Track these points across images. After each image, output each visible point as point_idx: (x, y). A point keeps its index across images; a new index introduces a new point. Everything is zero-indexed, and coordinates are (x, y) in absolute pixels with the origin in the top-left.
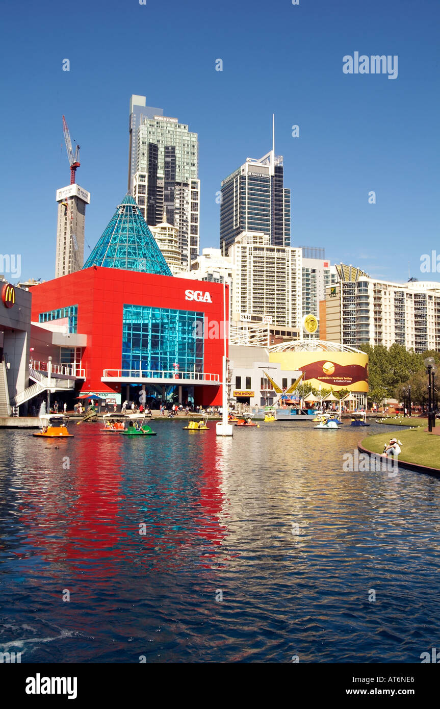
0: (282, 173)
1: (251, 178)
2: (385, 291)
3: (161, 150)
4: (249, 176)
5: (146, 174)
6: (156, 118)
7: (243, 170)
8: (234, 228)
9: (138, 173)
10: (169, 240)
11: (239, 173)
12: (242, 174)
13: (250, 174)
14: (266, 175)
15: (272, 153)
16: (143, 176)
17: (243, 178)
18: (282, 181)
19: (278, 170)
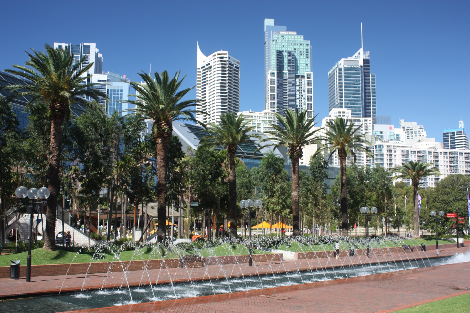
0: (369, 63)
1: (346, 69)
2: (395, 150)
3: (285, 54)
4: (344, 68)
5: (276, 72)
6: (281, 33)
7: (341, 64)
8: (336, 104)
9: (270, 72)
10: (269, 121)
11: (338, 66)
12: (339, 67)
13: (345, 66)
14: (357, 66)
15: (361, 50)
16: (273, 73)
17: (340, 69)
18: (369, 69)
19: (366, 61)
